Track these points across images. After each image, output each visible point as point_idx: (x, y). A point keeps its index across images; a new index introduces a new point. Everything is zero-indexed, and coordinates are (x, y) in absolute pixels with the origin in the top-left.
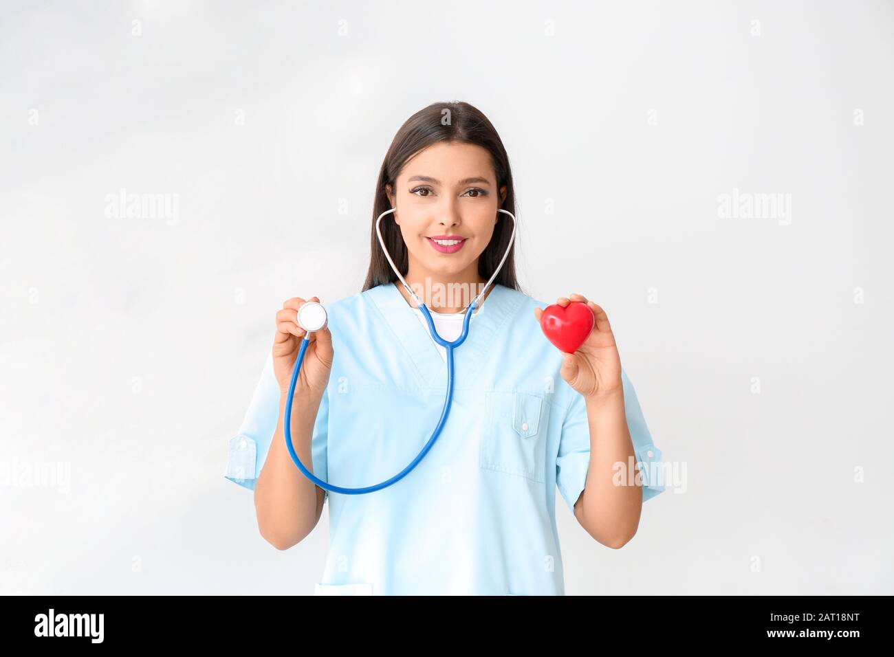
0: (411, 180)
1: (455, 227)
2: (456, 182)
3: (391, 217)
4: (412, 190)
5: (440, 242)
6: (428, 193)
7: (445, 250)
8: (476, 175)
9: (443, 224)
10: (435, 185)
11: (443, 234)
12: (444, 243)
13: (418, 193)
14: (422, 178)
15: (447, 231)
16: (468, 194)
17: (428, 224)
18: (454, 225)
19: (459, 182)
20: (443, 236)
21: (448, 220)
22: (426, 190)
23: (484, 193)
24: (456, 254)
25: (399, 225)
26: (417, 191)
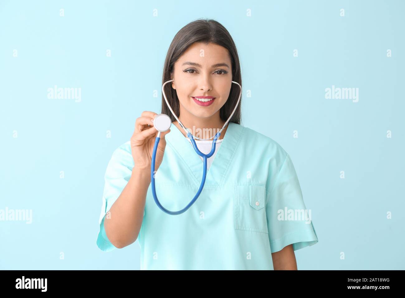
0: (184, 64)
1: (209, 92)
2: (210, 66)
3: (171, 84)
4: (185, 70)
5: (200, 100)
6: (194, 72)
7: (203, 104)
8: (221, 62)
9: (202, 89)
10: (199, 68)
11: (202, 95)
12: (203, 100)
14: (191, 64)
15: (205, 93)
16: (216, 73)
17: (194, 89)
18: (209, 90)
19: (212, 66)
21: (206, 88)
22: (193, 70)
23: (225, 72)
24: (209, 106)
25: (175, 90)
26: (187, 71)
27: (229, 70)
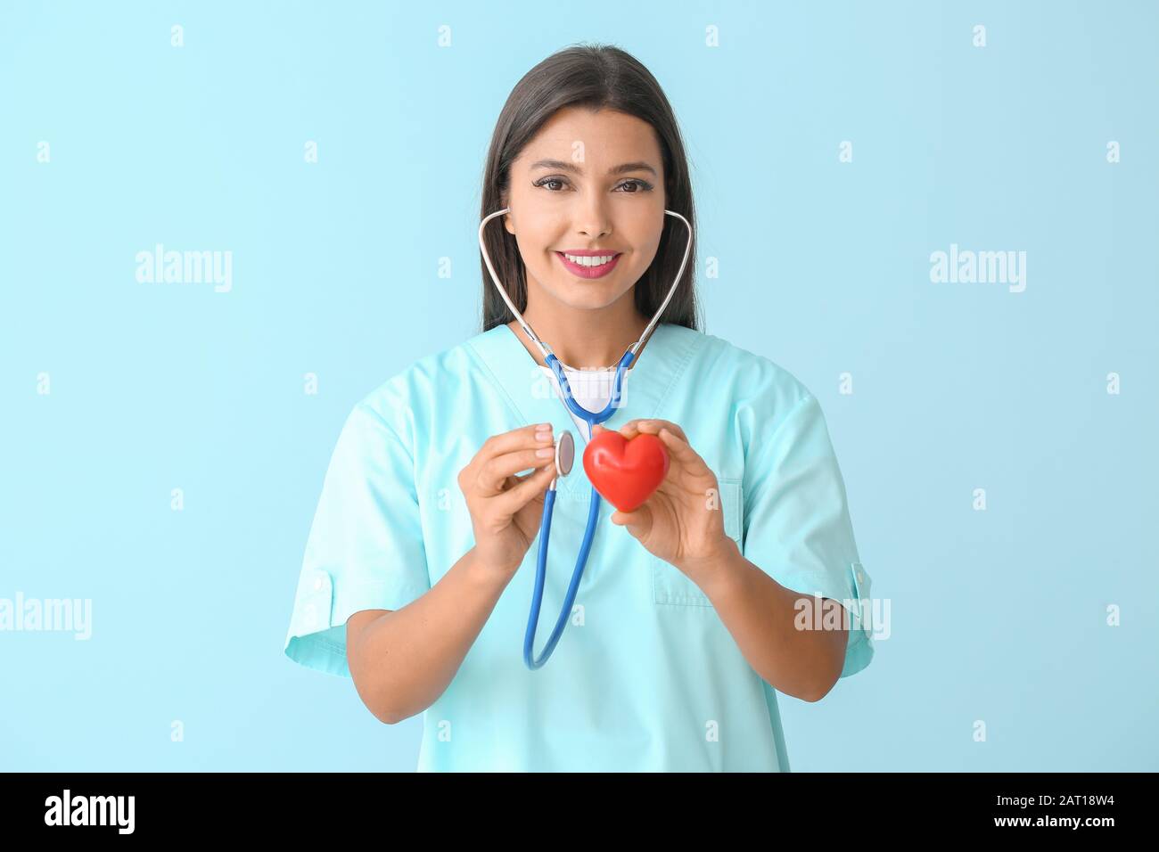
0: (536, 166)
1: (603, 238)
2: (604, 170)
3: (502, 219)
4: (538, 182)
5: (579, 260)
6: (561, 186)
7: (584, 272)
8: (633, 160)
9: (584, 233)
10: (575, 175)
11: (584, 247)
12: (586, 261)
13: (547, 186)
14: (554, 164)
15: (591, 243)
16: (622, 189)
17: (562, 231)
18: (602, 234)
19: (610, 170)
20: (584, 251)
21: (593, 229)
22: (560, 182)
23: (646, 187)
24: (603, 279)
25: (514, 236)
26: (545, 183)
27: (657, 181)
